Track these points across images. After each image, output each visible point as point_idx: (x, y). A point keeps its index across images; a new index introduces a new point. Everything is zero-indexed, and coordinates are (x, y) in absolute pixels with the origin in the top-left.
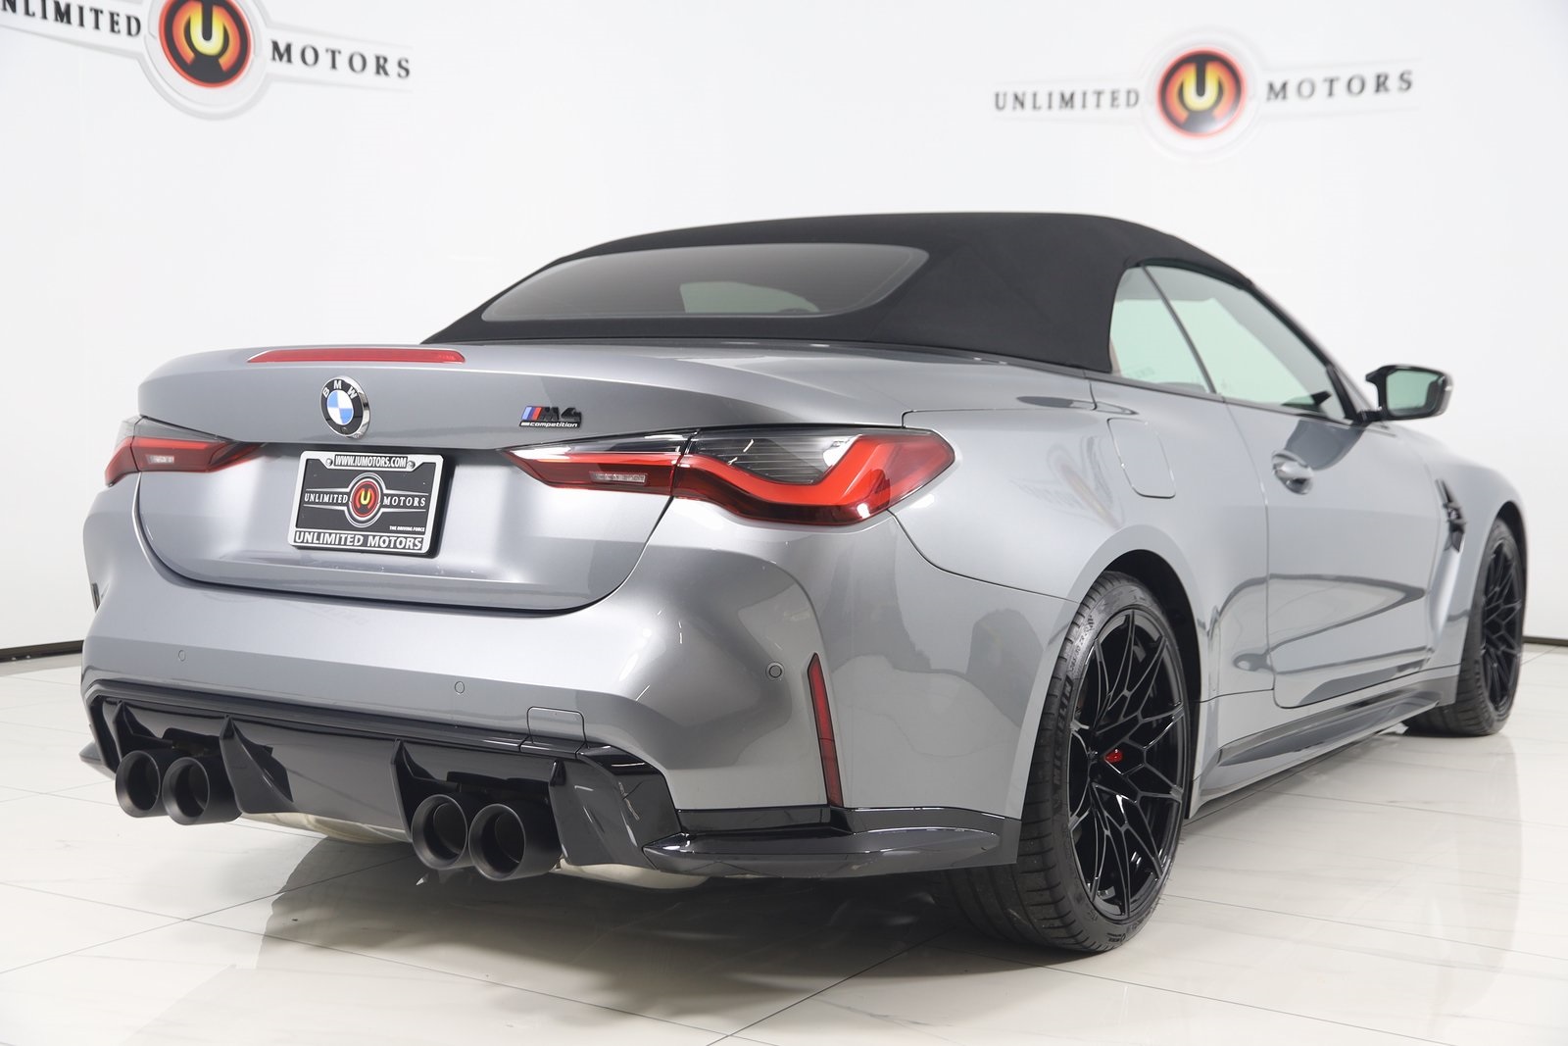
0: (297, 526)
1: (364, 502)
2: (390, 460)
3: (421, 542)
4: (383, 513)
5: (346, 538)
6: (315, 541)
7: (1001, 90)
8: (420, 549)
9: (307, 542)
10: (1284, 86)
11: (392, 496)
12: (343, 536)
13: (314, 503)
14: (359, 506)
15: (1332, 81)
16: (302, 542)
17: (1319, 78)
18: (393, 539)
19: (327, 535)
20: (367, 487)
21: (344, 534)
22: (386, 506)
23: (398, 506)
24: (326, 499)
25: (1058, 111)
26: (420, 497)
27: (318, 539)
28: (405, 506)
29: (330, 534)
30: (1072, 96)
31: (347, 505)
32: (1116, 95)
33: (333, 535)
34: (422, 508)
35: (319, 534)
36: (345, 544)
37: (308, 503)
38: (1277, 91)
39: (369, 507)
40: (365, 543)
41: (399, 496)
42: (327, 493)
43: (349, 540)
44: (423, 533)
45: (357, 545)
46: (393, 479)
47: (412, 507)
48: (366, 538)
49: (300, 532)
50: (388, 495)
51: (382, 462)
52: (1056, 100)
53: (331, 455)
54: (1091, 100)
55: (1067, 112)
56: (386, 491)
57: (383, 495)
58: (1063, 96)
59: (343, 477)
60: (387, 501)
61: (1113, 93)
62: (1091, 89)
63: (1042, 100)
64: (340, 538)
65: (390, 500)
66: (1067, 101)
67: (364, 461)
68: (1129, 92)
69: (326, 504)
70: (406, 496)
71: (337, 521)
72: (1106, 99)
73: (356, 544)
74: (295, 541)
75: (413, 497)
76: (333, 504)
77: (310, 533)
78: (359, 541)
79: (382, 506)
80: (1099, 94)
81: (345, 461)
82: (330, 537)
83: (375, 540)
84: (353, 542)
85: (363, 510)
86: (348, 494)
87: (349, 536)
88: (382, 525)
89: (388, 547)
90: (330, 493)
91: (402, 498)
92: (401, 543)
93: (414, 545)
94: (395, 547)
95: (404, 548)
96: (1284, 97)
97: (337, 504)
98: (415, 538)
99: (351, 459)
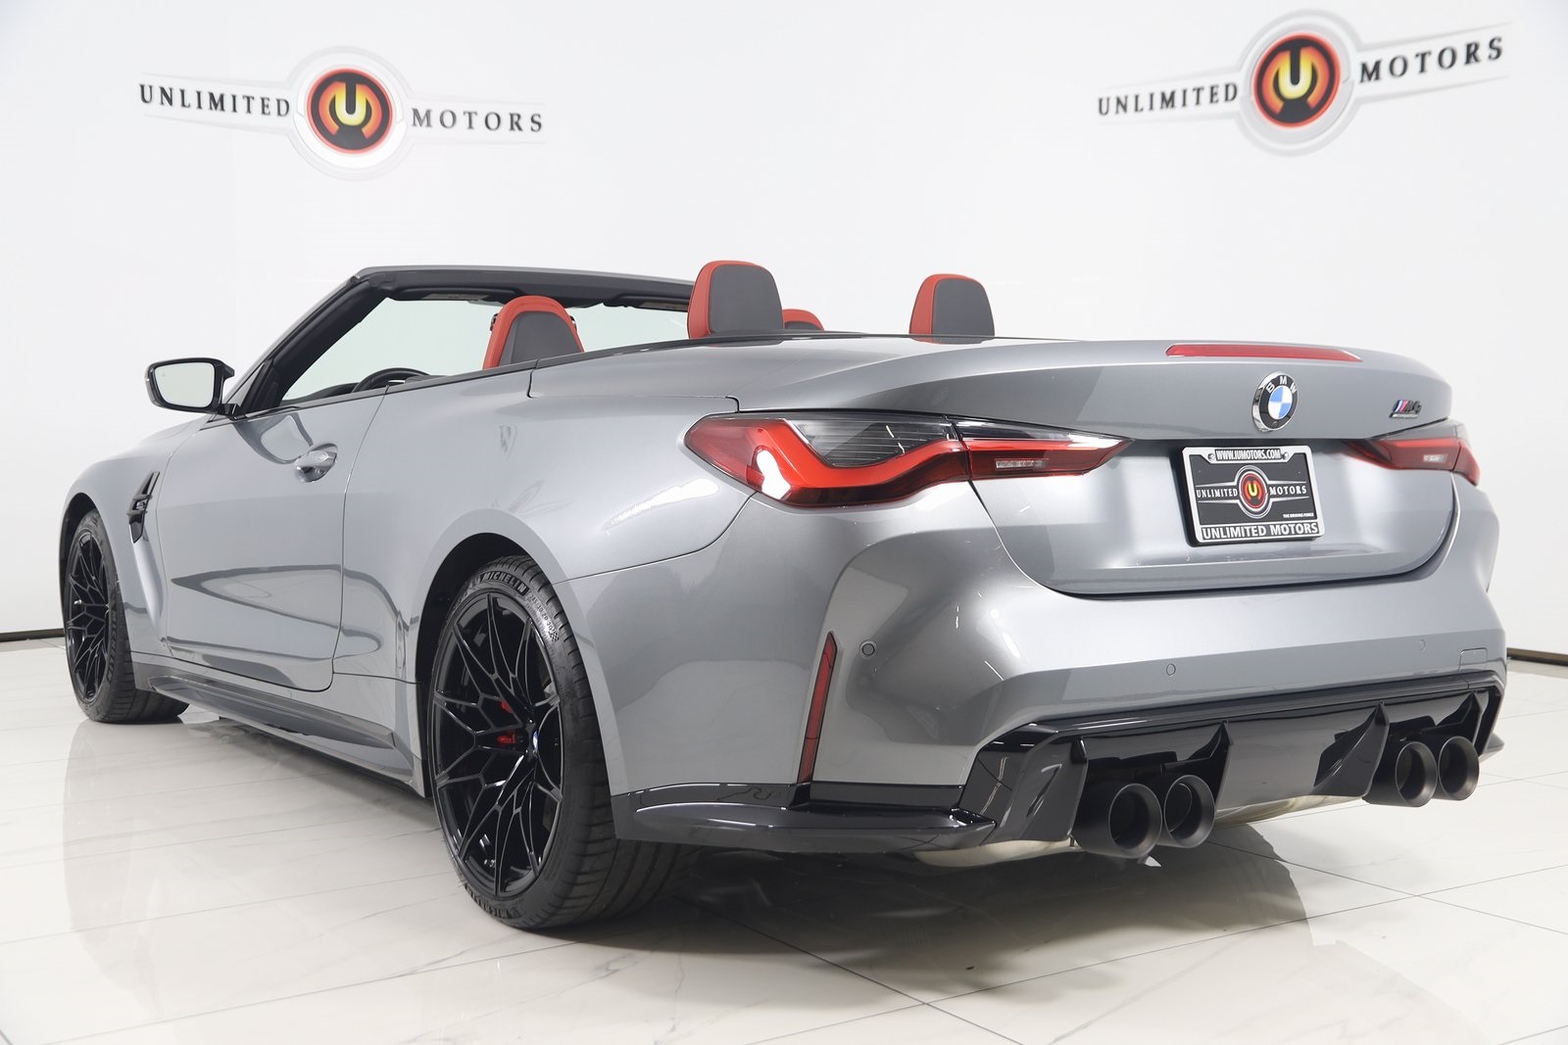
0: (1201, 524)
1: (1254, 494)
2: (1265, 453)
3: (1317, 526)
4: (1273, 503)
5: (1250, 530)
6: (1223, 536)
7: (1104, 96)
8: (1318, 532)
9: (1216, 538)
10: (1377, 65)
11: (1277, 486)
12: (1248, 528)
13: (1207, 499)
14: (1250, 498)
15: (1423, 56)
16: (1211, 538)
17: (1410, 52)
18: (1292, 526)
19: (1232, 529)
20: (1252, 479)
21: (1248, 526)
22: (1274, 496)
23: (1283, 495)
24: (1218, 494)
25: (1160, 113)
26: (1301, 485)
27: (1225, 534)
28: (1289, 495)
29: (1235, 527)
30: (1173, 94)
31: (1238, 497)
32: (1215, 90)
33: (1238, 528)
34: (1304, 495)
35: (1224, 528)
36: (1251, 536)
37: (1202, 499)
38: (1370, 73)
39: (1259, 498)
40: (1269, 533)
41: (1282, 486)
42: (1217, 488)
43: (1253, 531)
44: (1315, 517)
45: (1262, 536)
46: (1273, 470)
47: (1296, 495)
48: (1268, 527)
49: (1206, 529)
50: (1272, 486)
51: (1258, 454)
52: (1157, 100)
53: (1211, 450)
54: (1191, 97)
55: (1168, 112)
56: (1269, 482)
57: (1268, 486)
58: (1163, 95)
59: (1227, 471)
60: (1273, 491)
61: (1212, 88)
62: (1190, 85)
63: (1144, 102)
64: (1245, 530)
65: (1276, 491)
66: (1168, 101)
67: (1243, 455)
68: (1227, 86)
69: (1218, 498)
70: (1289, 485)
71: (1234, 515)
72: (1205, 95)
73: (1261, 534)
74: (1204, 539)
75: (1295, 485)
76: (1225, 498)
77: (1215, 528)
78: (1262, 530)
79: (1270, 497)
80: (1198, 90)
81: (1226, 456)
82: (1235, 531)
83: (1277, 529)
84: (1258, 533)
85: (1255, 502)
86: (1237, 487)
87: (1253, 528)
88: (1277, 514)
89: (1290, 533)
90: (1220, 488)
91: (1286, 488)
92: (1300, 529)
93: (1312, 529)
94: (1296, 533)
95: (1304, 533)
96: (1377, 78)
97: (1229, 498)
98: (1311, 523)
99: (1231, 453)
